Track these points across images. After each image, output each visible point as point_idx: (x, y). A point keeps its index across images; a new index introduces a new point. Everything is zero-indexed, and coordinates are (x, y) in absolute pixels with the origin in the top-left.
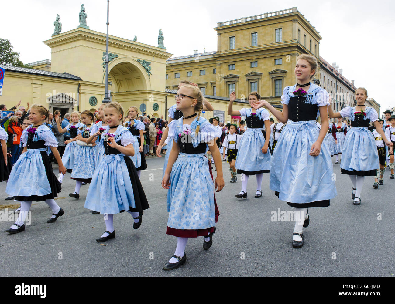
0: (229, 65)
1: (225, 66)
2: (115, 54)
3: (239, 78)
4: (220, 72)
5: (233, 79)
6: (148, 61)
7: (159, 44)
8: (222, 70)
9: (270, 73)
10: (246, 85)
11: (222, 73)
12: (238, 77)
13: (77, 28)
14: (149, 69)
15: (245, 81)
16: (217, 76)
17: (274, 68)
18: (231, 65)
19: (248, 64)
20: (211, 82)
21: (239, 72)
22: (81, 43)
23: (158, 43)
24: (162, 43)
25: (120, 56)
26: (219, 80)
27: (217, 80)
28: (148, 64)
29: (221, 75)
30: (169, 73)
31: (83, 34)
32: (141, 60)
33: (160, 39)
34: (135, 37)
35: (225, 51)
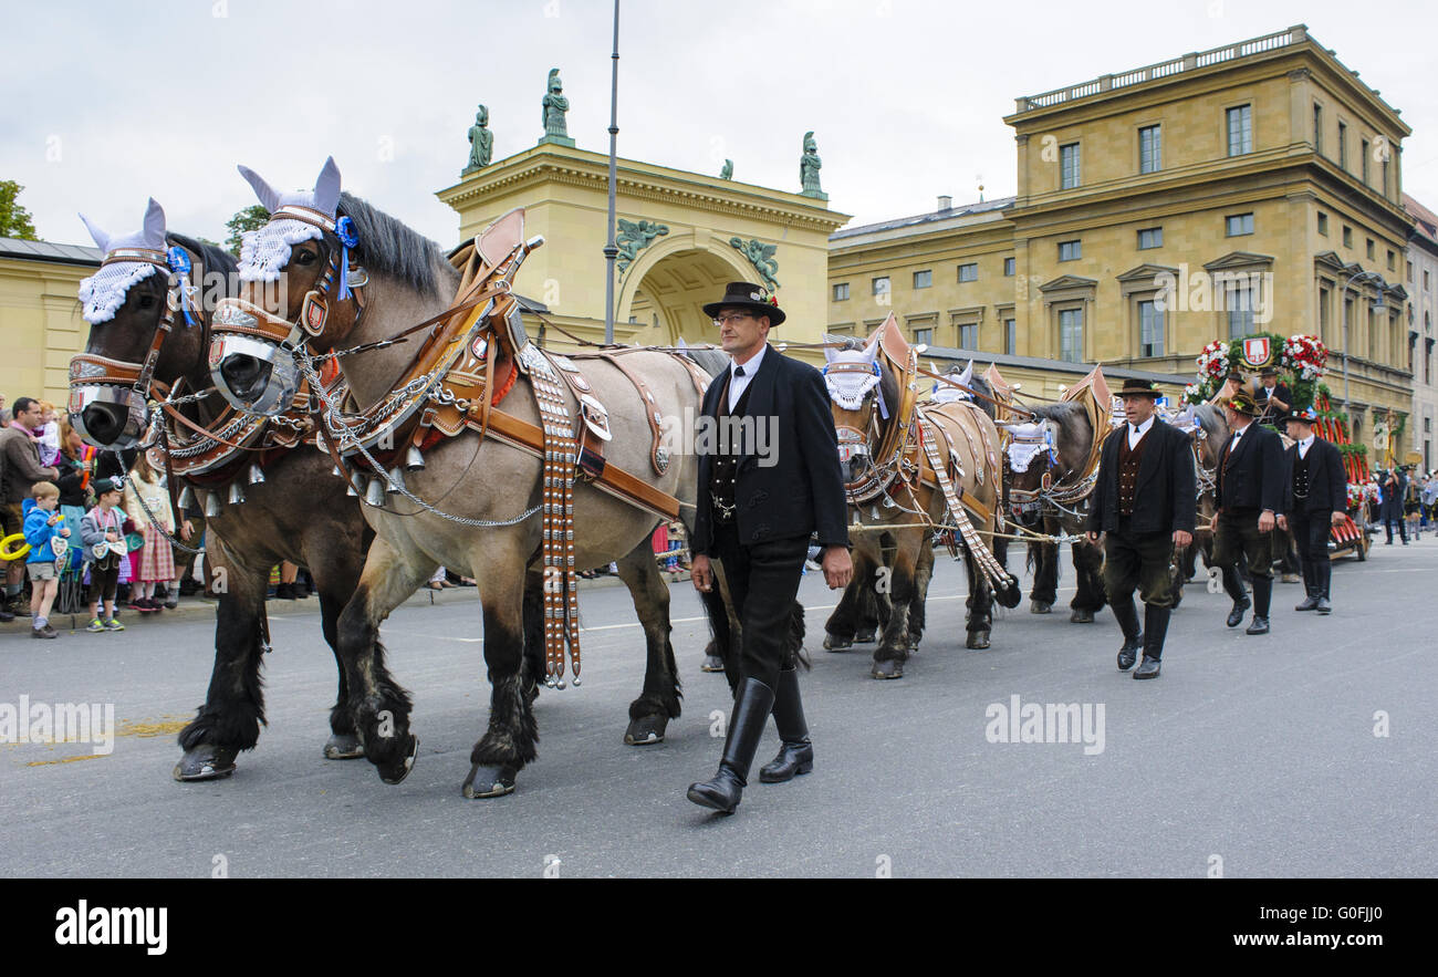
0: (1060, 245)
1: (1046, 249)
2: (657, 224)
3: (1098, 289)
4: (1028, 271)
5: (1074, 292)
6: (767, 244)
7: (803, 183)
8: (1034, 261)
9: (1210, 269)
10: (1122, 312)
11: (1036, 274)
12: (1092, 285)
13: (536, 144)
14: (769, 268)
15: (1119, 298)
16: (1017, 283)
17: (1224, 250)
18: (1066, 243)
19: (1127, 236)
20: (996, 306)
21: (1096, 268)
22: (546, 193)
23: (799, 180)
24: (816, 180)
25: (673, 231)
26: (1025, 298)
27: (1018, 297)
28: (768, 252)
29: (1033, 279)
30: (852, 277)
31: (555, 165)
32: (743, 240)
33: (807, 168)
34: (725, 164)
35: (1043, 196)
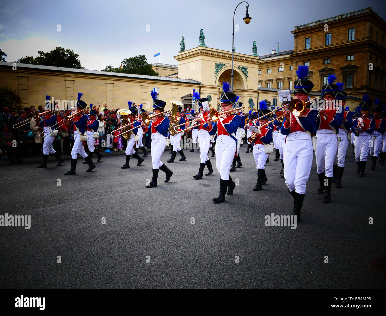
0: (304, 63)
2: (223, 64)
6: (246, 67)
9: (341, 69)
12: (312, 73)
13: (198, 47)
14: (246, 73)
15: (318, 76)
16: (293, 72)
17: (346, 64)
18: (306, 62)
19: (321, 61)
20: (287, 78)
21: (313, 69)
22: (201, 57)
23: (252, 52)
24: (256, 52)
25: (226, 65)
26: (295, 76)
27: (293, 75)
28: (246, 69)
31: (203, 51)
32: (241, 66)
33: (254, 49)
35: (300, 51)
